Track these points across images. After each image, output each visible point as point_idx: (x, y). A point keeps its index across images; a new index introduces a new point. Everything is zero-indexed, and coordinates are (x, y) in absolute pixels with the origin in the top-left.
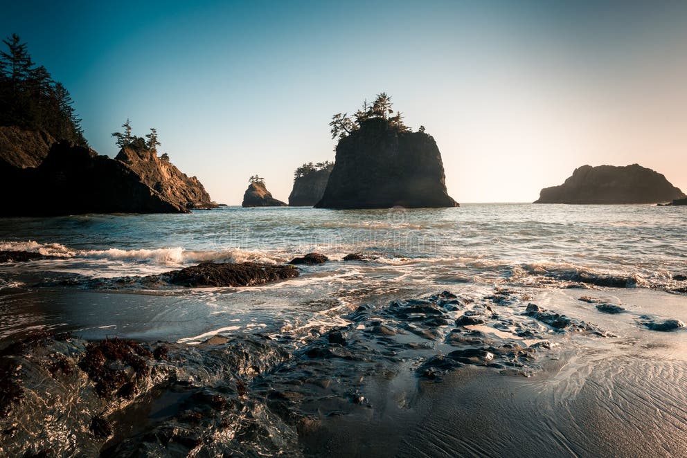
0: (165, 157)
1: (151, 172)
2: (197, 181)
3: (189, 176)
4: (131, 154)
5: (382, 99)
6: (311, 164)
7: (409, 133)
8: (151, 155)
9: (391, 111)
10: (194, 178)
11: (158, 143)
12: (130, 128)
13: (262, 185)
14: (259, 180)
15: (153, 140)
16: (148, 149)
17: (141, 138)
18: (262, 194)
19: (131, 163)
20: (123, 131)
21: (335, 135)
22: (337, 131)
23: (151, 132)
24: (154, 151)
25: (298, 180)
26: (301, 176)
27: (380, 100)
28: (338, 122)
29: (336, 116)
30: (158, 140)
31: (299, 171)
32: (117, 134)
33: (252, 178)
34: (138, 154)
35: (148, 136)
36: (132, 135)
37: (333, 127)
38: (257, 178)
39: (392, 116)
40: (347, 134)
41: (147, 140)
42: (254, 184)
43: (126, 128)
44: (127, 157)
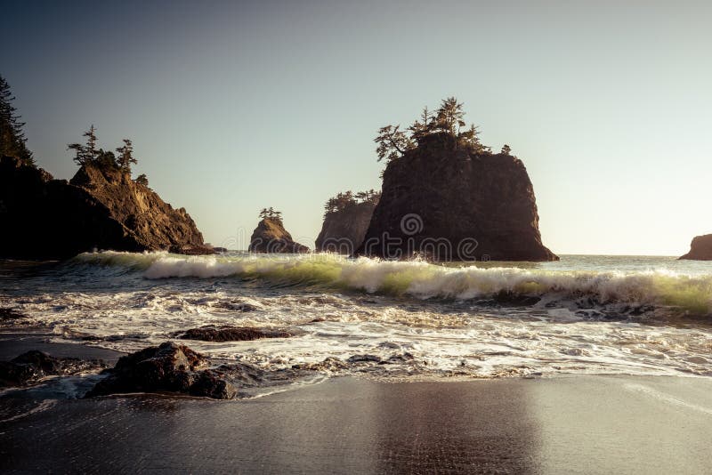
0: (142, 179)
1: (121, 201)
2: (186, 215)
3: (174, 208)
4: (94, 175)
5: (449, 107)
6: (348, 193)
7: (487, 155)
8: (123, 176)
9: (462, 124)
10: (182, 210)
11: (134, 161)
12: (94, 138)
13: (278, 222)
14: (274, 215)
15: (127, 156)
16: (119, 169)
17: (110, 153)
18: (278, 236)
19: (93, 187)
20: (84, 142)
21: (382, 156)
22: (384, 150)
23: (125, 144)
24: (128, 171)
25: (329, 216)
26: (335, 210)
27: (447, 107)
28: (387, 138)
29: (385, 129)
30: (133, 155)
31: (332, 203)
32: (76, 146)
33: (265, 211)
34: (105, 176)
35: (120, 150)
36: (97, 148)
37: (378, 145)
38: (271, 211)
39: (464, 130)
40: (399, 155)
41: (117, 155)
42: (267, 221)
43: (89, 138)
44: (88, 180)
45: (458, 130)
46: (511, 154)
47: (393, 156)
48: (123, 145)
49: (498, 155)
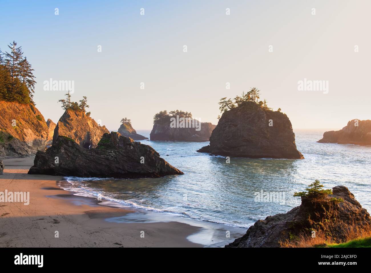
0: (89, 114)
1: (83, 125)
2: (106, 129)
3: (101, 126)
4: (71, 113)
6: (165, 111)
7: (271, 112)
8: (83, 114)
9: (258, 98)
10: (104, 127)
11: (87, 106)
12: (70, 96)
13: (129, 124)
14: (128, 121)
15: (83, 103)
16: (81, 110)
17: (76, 103)
18: (131, 131)
19: (72, 120)
20: (65, 98)
22: (223, 108)
23: (83, 98)
24: (84, 111)
25: (156, 122)
26: (159, 119)
27: (253, 91)
28: (225, 103)
29: (223, 99)
30: (87, 104)
31: (157, 116)
32: (62, 101)
33: (123, 120)
34: (77, 115)
35: (81, 101)
36: (71, 101)
37: (221, 105)
39: (259, 100)
40: (229, 110)
41: (79, 103)
42: (125, 124)
43: (67, 96)
44: (69, 116)
45: (257, 101)
46: (281, 111)
47: (226, 110)
48: (82, 99)
49: (276, 112)
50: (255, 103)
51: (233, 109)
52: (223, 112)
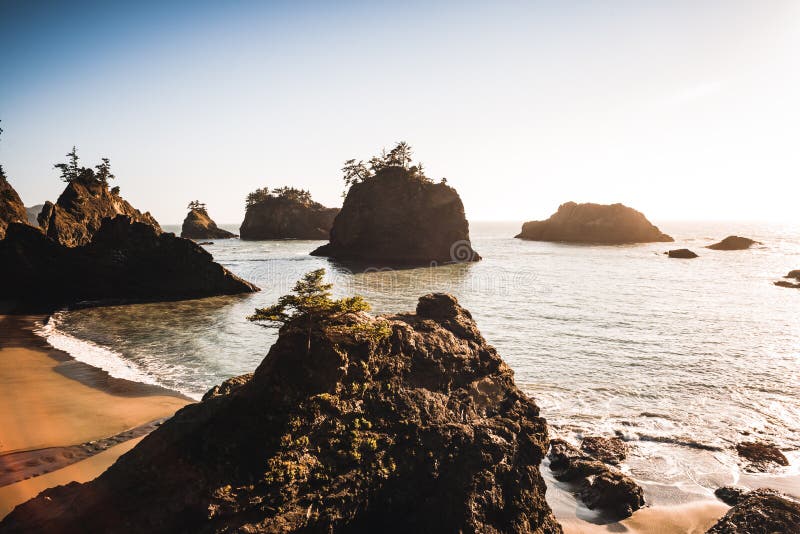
0: (116, 190)
1: (104, 211)
2: (151, 218)
3: (142, 213)
4: (80, 189)
5: (400, 148)
6: (266, 189)
7: (430, 184)
8: (104, 190)
9: (409, 160)
10: (148, 214)
11: (111, 176)
12: (76, 158)
13: (203, 212)
14: (200, 206)
15: (104, 170)
16: (99, 183)
17: (90, 170)
18: (205, 223)
19: (81, 201)
20: (68, 161)
21: (348, 182)
22: (349, 177)
23: (103, 162)
24: (106, 185)
25: (250, 208)
26: (254, 202)
27: (399, 147)
28: (352, 168)
29: (350, 162)
30: (111, 171)
32: (62, 166)
33: (192, 204)
34: (90, 192)
35: (97, 167)
36: (80, 167)
37: (346, 174)
38: (197, 204)
40: (360, 181)
41: (96, 171)
42: (195, 212)
43: (71, 157)
44: (77, 195)
45: (408, 165)
46: (447, 184)
47: (355, 181)
48: (101, 162)
49: (438, 185)
50: (403, 169)
51: (367, 179)
52: (350, 185)
